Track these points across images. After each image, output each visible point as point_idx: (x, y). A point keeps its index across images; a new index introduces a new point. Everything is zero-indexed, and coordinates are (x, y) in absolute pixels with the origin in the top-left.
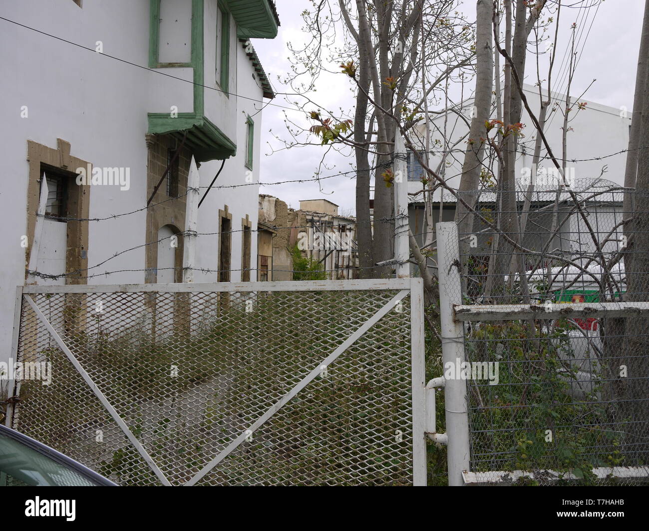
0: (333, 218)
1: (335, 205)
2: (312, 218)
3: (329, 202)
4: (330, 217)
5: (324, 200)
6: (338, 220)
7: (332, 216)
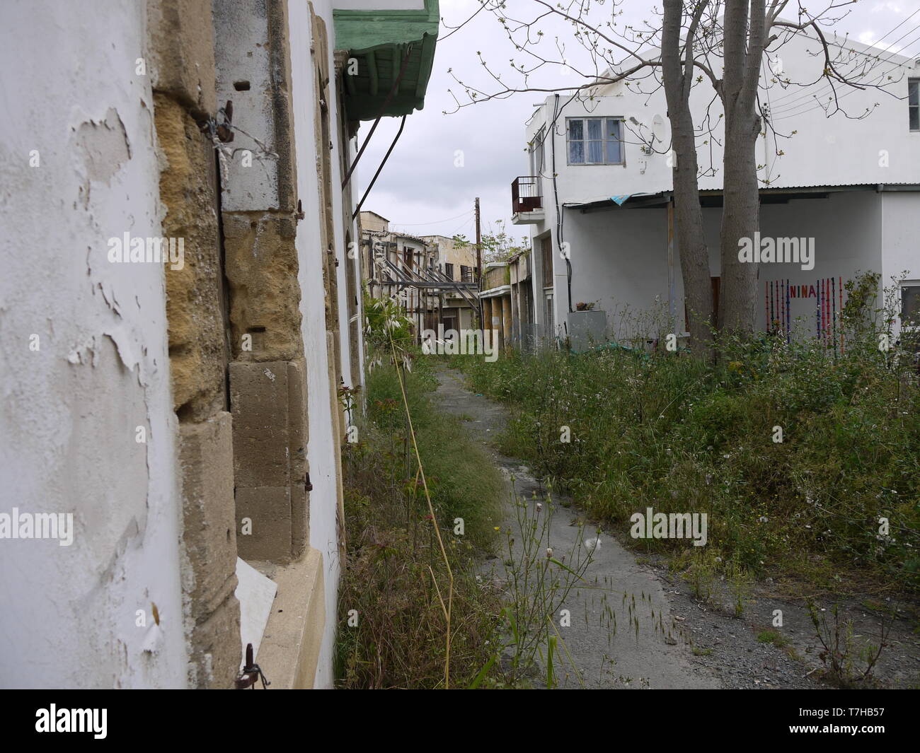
0: (397, 237)
1: (384, 220)
2: (370, 237)
3: (376, 215)
4: (393, 236)
5: (370, 212)
6: (404, 240)
7: (395, 234)
